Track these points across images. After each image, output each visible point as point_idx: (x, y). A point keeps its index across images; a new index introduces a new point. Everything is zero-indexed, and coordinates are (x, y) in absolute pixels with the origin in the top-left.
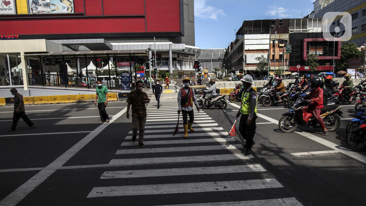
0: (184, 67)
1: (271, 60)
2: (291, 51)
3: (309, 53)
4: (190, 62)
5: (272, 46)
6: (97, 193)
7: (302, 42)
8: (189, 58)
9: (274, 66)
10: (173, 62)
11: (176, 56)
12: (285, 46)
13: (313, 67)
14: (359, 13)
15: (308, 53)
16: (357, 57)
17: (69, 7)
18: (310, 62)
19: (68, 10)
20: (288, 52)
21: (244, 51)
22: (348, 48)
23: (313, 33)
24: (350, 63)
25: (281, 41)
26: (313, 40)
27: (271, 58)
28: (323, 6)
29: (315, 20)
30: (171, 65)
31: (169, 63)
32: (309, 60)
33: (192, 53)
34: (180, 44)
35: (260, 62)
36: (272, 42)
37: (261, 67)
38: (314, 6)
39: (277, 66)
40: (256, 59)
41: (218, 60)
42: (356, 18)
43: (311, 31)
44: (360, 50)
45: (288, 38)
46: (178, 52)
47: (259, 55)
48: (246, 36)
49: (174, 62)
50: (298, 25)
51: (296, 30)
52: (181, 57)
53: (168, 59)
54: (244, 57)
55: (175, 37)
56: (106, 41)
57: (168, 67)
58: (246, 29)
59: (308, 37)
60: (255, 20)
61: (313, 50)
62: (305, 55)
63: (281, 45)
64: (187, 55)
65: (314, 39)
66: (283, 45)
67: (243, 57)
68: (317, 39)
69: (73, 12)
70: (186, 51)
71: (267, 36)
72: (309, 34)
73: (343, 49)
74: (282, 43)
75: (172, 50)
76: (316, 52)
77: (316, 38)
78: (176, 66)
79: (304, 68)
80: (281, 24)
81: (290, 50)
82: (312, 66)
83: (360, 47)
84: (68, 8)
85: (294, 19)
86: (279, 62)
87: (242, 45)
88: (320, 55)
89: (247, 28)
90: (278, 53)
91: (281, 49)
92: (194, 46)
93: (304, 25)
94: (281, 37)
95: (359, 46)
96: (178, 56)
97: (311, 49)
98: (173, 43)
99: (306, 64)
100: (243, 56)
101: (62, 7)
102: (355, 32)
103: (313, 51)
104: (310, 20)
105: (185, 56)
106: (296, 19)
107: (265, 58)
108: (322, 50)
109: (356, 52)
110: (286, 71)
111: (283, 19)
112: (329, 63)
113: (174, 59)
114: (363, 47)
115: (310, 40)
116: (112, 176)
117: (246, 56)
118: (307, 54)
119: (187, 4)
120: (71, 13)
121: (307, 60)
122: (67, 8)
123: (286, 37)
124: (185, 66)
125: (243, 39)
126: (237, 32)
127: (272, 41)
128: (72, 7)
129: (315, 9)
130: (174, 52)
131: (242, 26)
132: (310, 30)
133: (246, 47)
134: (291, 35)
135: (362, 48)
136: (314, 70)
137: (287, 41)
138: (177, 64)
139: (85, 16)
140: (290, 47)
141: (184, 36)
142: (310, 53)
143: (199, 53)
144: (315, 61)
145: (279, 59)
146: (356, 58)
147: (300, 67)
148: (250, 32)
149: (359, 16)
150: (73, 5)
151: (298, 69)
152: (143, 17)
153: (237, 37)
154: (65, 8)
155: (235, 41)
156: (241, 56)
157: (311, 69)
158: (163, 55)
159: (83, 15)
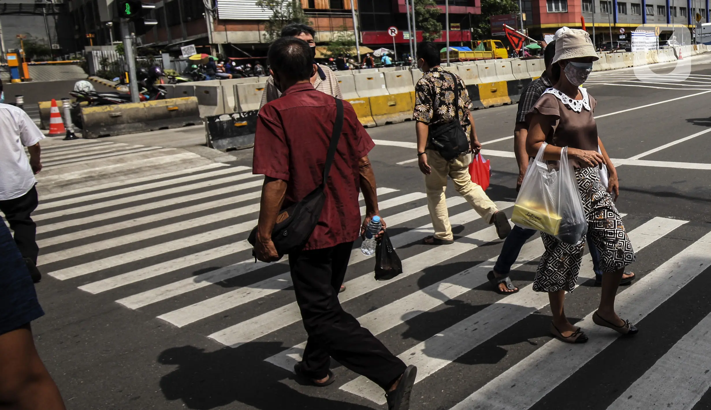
1: (305, 10)
24: (493, 24)
27: (304, 7)
35: (275, 16)
40: (261, 6)
41: (32, 10)
82: (428, 30)
86: (330, 16)
112: (458, 24)
145: (328, 7)
146: (502, 13)
147: (396, 32)
151: (392, 37)
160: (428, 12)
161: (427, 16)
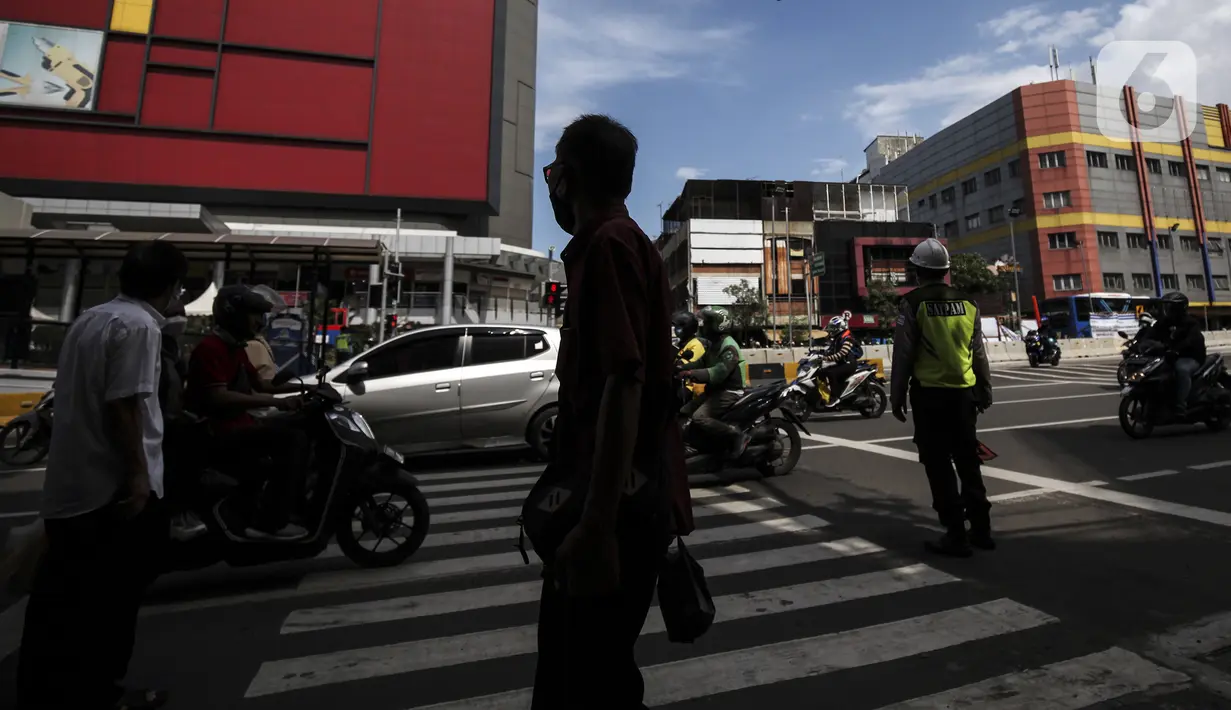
0: (490, 314)
1: (770, 295)
2: (823, 270)
3: (870, 276)
4: (512, 299)
5: (769, 256)
6: (289, 676)
7: (850, 247)
8: (511, 286)
9: (780, 313)
10: (454, 298)
11: (465, 278)
12: (805, 256)
13: (887, 317)
14: (977, 179)
15: (868, 276)
16: (991, 289)
17: (78, 88)
18: (876, 302)
19: (67, 97)
20: (815, 272)
21: (690, 267)
22: (965, 266)
23: (875, 223)
25: (795, 242)
26: (876, 241)
27: (770, 290)
28: (890, 158)
29: (877, 190)
30: (447, 308)
31: (438, 301)
32: (873, 297)
33: (520, 268)
34: (483, 240)
35: (738, 301)
36: (768, 244)
37: (744, 315)
38: (867, 159)
39: (787, 314)
40: (726, 290)
42: (972, 192)
43: (869, 218)
44: (996, 273)
45: (812, 233)
46: (473, 264)
47: (735, 279)
48: (695, 224)
49: (459, 297)
50: (836, 202)
51: (830, 213)
52: (483, 281)
53: (438, 286)
54: (690, 286)
55: (468, 218)
56: (207, 213)
57: (437, 313)
58: (693, 204)
59: (864, 234)
60: (719, 181)
61: (879, 270)
62: (861, 283)
63: (794, 253)
64: (503, 276)
65: (879, 238)
66: (800, 253)
67: (688, 286)
68: (888, 239)
69: (89, 106)
70: (503, 263)
71: (756, 225)
72: (865, 224)
73: (955, 270)
74: (797, 248)
75: (455, 259)
76: (890, 276)
77: (886, 236)
78: (463, 312)
79: (863, 320)
80: (791, 195)
81: (821, 267)
82: (882, 313)
83: (994, 264)
84: (72, 92)
85: (825, 184)
86: (791, 301)
87: (684, 248)
88: (900, 284)
89: (696, 200)
90: (787, 275)
91: (797, 264)
92: (529, 247)
93: (852, 203)
94: (795, 230)
95: (992, 262)
96: (474, 279)
97: (875, 267)
98: (458, 234)
99: (868, 308)
100: (686, 283)
101: (47, 85)
102: (975, 225)
103: (882, 272)
104: (865, 188)
105: (496, 279)
106: (829, 184)
107: (753, 289)
108: (903, 269)
109: (987, 278)
110: (814, 327)
111: (795, 182)
113: (458, 288)
114: (999, 263)
115: (870, 241)
116: (331, 621)
117: (695, 282)
118: (866, 279)
119: (513, 120)
120: (81, 109)
121: (867, 295)
122: (68, 90)
123: (806, 230)
124: (496, 310)
125: (686, 233)
126: (667, 211)
127: (769, 242)
128: (87, 92)
129: (869, 165)
130: (463, 263)
131: (680, 194)
132: (868, 216)
133: (696, 257)
134: (818, 227)
135: (999, 268)
136: (888, 324)
137: (810, 241)
138: (468, 306)
139: (135, 125)
140: (820, 257)
141: (496, 214)
142: (873, 278)
143: (544, 271)
144: (889, 298)
145: (790, 292)
148: (707, 214)
149: (978, 187)
150: (92, 84)
152: (363, 146)
153: (665, 227)
154: (56, 91)
155: (660, 237)
156: (681, 282)
157: (881, 323)
158: (419, 273)
159: (131, 119)
160: (885, 295)
161: (883, 299)
